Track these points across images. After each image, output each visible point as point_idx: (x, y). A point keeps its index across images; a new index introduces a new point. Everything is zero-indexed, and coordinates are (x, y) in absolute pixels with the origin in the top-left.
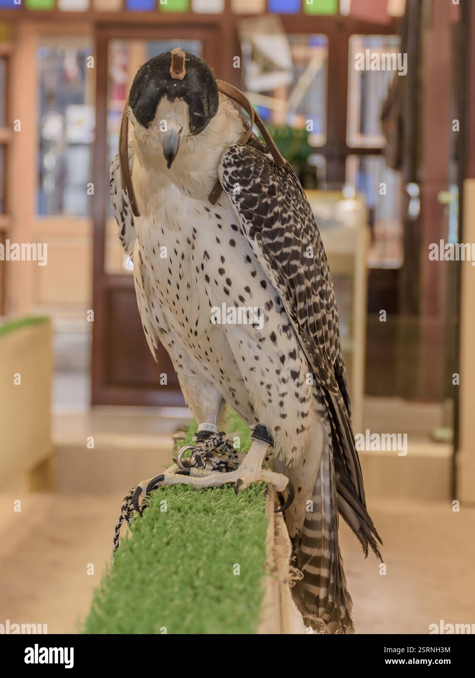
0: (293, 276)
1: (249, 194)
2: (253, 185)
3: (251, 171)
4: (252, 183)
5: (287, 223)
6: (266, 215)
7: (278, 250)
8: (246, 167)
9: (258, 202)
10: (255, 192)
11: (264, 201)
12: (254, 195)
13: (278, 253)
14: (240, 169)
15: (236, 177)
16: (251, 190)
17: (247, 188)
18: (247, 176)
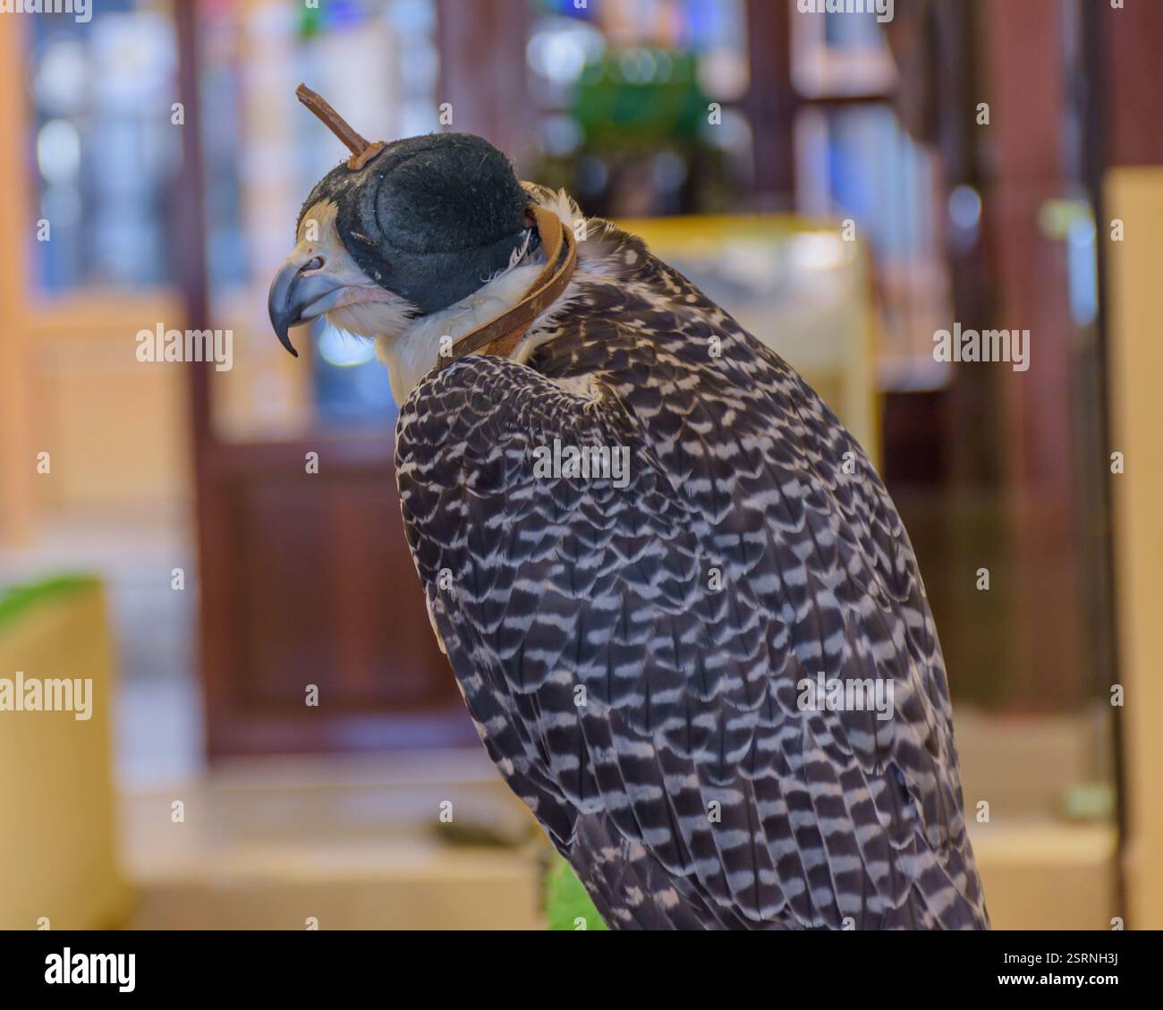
0: (530, 689)
1: (424, 484)
2: (439, 462)
3: (447, 426)
4: (437, 458)
5: (533, 556)
6: (448, 540)
7: (493, 620)
8: (439, 414)
9: (436, 507)
10: (437, 481)
11: (452, 506)
12: (435, 488)
13: (492, 628)
14: (424, 418)
15: (411, 440)
16: (431, 476)
17: (424, 469)
18: (435, 437)
